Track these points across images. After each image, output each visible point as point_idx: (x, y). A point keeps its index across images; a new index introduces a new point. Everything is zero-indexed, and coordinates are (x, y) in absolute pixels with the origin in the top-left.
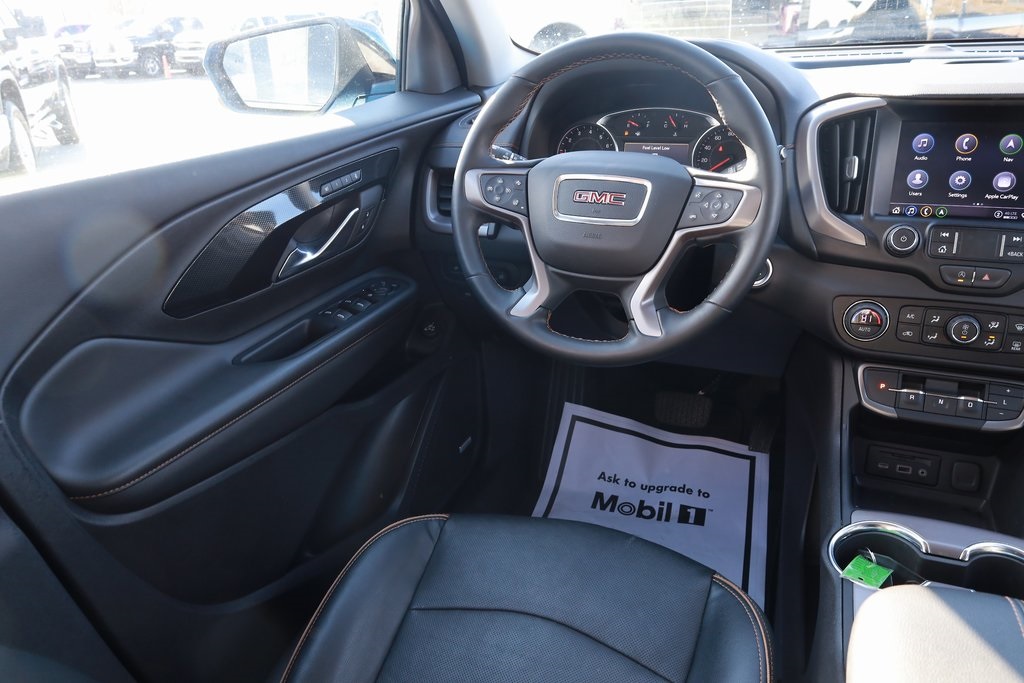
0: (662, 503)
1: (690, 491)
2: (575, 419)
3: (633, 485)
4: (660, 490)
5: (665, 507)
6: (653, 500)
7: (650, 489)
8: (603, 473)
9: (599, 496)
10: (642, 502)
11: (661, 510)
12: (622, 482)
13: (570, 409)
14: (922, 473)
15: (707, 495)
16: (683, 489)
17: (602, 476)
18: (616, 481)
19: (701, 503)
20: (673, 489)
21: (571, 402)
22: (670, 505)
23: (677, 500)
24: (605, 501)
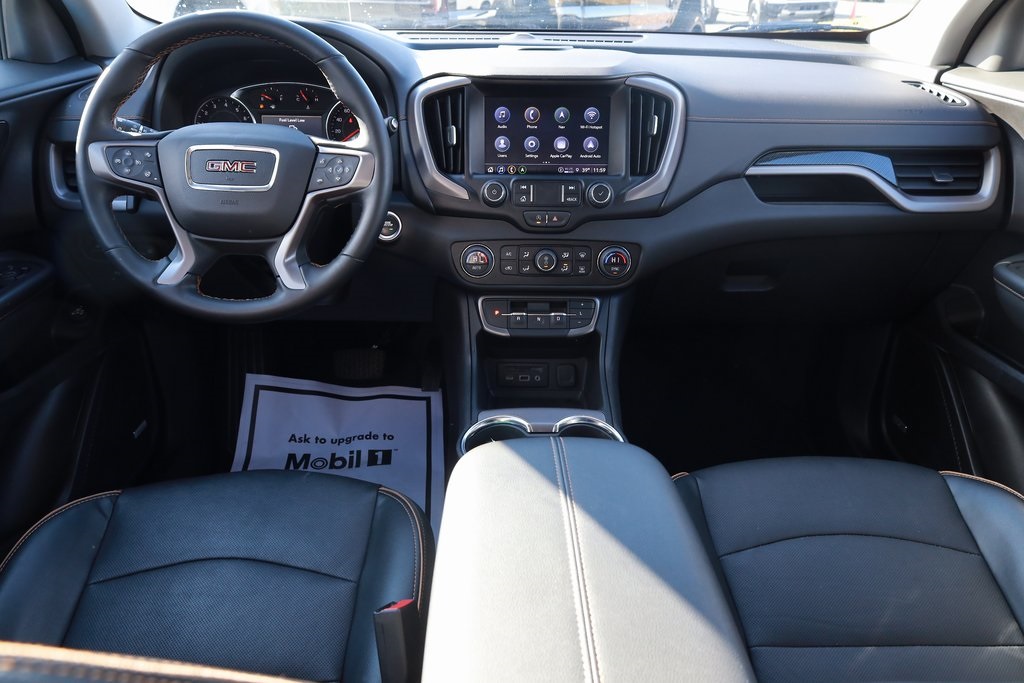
0: (352, 452)
1: (376, 437)
2: (258, 388)
3: (323, 441)
4: (349, 441)
5: (355, 456)
6: (343, 451)
7: (340, 441)
8: (293, 436)
9: (292, 457)
10: (333, 455)
11: (351, 458)
12: (312, 440)
13: (252, 380)
14: (538, 378)
15: (391, 438)
16: (369, 436)
17: (293, 438)
18: (307, 440)
19: (380, 445)
20: (361, 437)
21: (252, 372)
22: (359, 453)
23: (365, 447)
24: (298, 461)
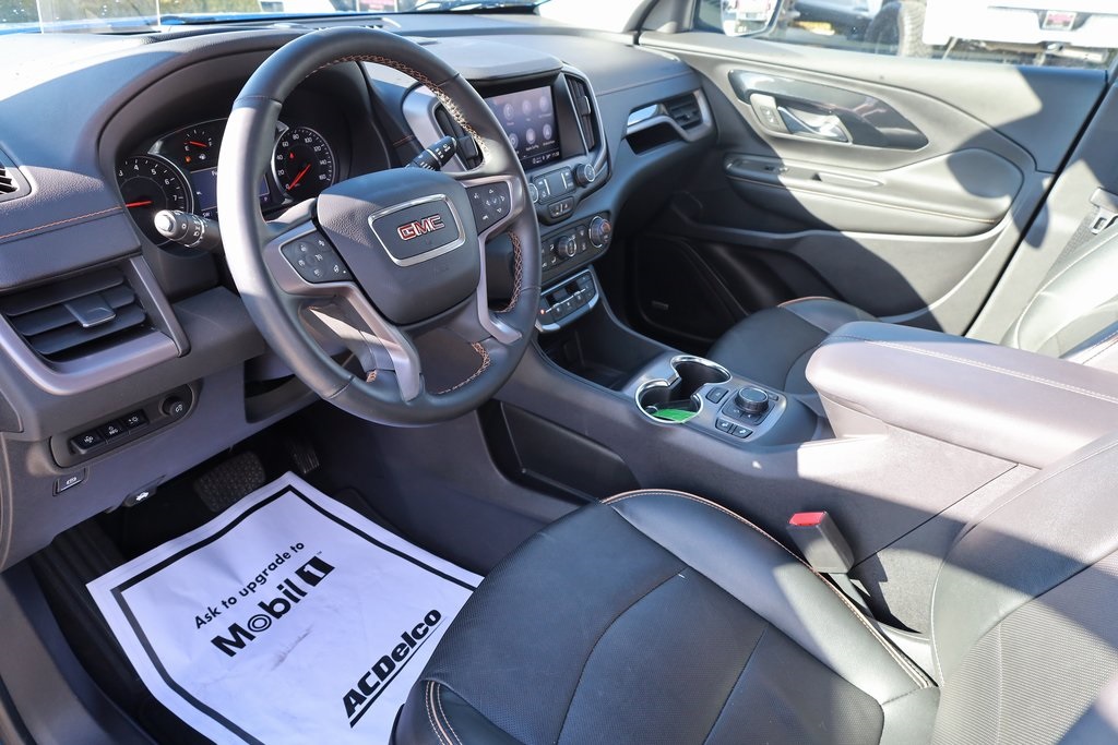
0: (280, 587)
1: (286, 556)
2: (117, 592)
3: (233, 601)
4: (262, 579)
5: (286, 587)
6: (268, 593)
7: (251, 587)
8: (198, 618)
9: (219, 642)
10: (262, 605)
11: (286, 592)
12: (221, 608)
13: (100, 590)
15: (300, 546)
16: (281, 559)
17: (199, 622)
18: (215, 613)
19: (301, 559)
20: (273, 567)
22: (288, 582)
23: (288, 571)
24: (233, 639)
